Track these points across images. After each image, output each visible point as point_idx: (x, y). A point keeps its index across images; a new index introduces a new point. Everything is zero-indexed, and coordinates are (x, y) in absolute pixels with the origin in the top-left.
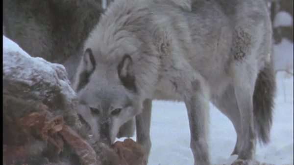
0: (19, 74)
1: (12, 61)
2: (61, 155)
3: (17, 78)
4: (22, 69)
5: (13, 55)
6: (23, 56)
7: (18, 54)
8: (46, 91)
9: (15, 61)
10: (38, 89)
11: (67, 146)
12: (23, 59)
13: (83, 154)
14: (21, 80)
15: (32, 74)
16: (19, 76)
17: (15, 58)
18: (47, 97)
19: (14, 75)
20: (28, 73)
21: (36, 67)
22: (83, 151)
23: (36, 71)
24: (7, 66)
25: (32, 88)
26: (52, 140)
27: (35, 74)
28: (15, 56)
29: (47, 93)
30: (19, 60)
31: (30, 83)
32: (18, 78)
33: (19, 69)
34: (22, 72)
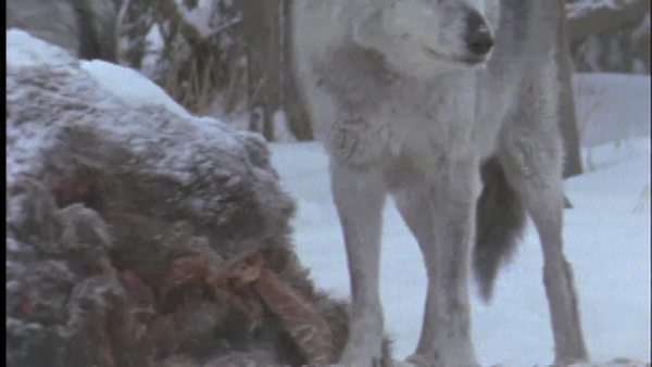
0: (162, 157)
1: (150, 126)
2: (258, 334)
3: (156, 168)
4: (172, 144)
5: (151, 113)
6: (175, 116)
7: (162, 110)
8: (218, 198)
9: (157, 125)
10: (200, 192)
11: (270, 316)
12: (174, 122)
13: (303, 334)
14: (166, 172)
15: (193, 157)
16: (161, 164)
17: (157, 119)
18: (218, 213)
19: (150, 161)
20: (185, 153)
21: (201, 141)
22: (305, 327)
23: (201, 149)
24: (140, 136)
25: (188, 191)
26: (237, 301)
27: (199, 157)
28: (155, 115)
29: (220, 201)
30: (166, 123)
31: (185, 177)
32: (161, 168)
33: (165, 143)
34: (171, 152)
